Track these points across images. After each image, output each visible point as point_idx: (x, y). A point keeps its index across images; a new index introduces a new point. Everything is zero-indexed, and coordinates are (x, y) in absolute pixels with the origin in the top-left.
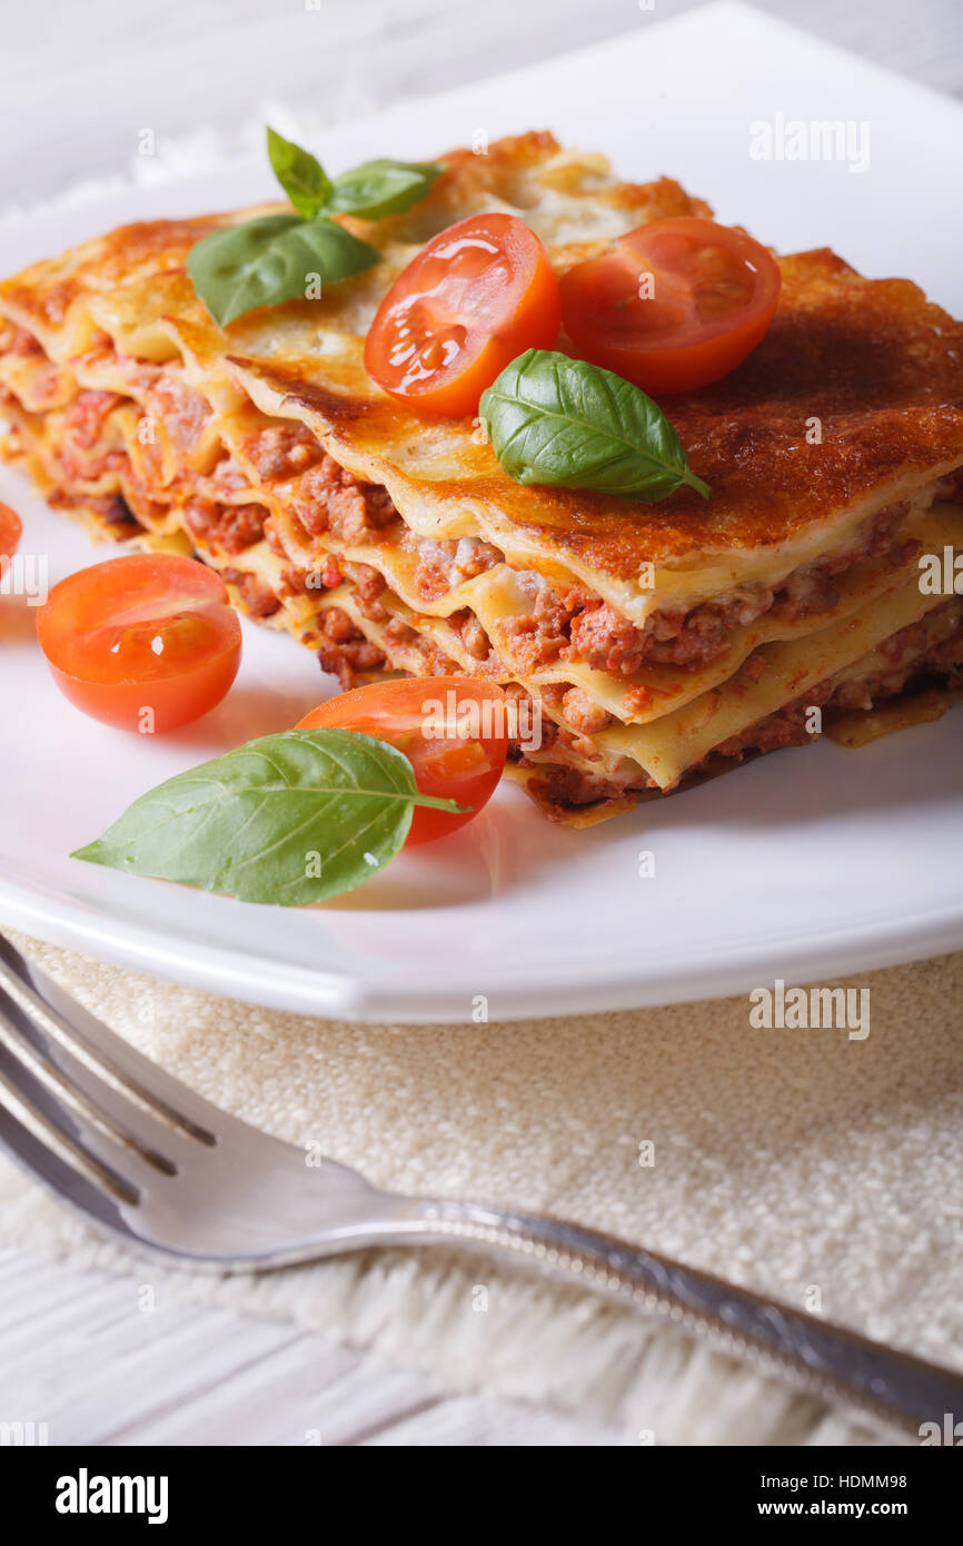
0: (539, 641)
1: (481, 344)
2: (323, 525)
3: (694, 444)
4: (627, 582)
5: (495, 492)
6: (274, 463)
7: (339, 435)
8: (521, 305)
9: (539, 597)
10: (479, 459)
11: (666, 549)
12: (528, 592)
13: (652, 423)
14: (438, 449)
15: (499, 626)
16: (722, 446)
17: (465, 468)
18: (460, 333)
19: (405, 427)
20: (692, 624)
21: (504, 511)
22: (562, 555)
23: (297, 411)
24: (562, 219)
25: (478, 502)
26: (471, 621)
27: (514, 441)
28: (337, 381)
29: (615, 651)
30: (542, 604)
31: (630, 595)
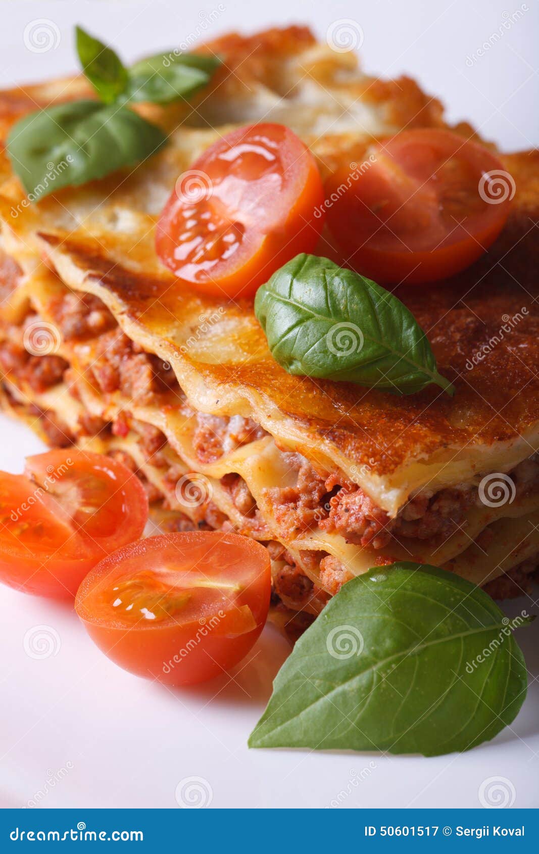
0: (301, 512)
1: (257, 242)
2: (115, 384)
3: (437, 336)
4: (383, 477)
5: (268, 379)
6: (75, 326)
7: (132, 315)
8: (293, 211)
9: (302, 471)
10: (251, 342)
11: (418, 447)
12: (291, 464)
13: (407, 329)
14: (217, 329)
15: (266, 494)
16: (461, 340)
17: (241, 351)
18: (239, 229)
19: (188, 307)
20: (435, 507)
21: (276, 403)
22: (326, 446)
23: (96, 289)
24: (321, 110)
25: (253, 391)
26: (241, 484)
27: (286, 338)
28: (130, 256)
29: (369, 532)
30: (304, 478)
31: (386, 488)
